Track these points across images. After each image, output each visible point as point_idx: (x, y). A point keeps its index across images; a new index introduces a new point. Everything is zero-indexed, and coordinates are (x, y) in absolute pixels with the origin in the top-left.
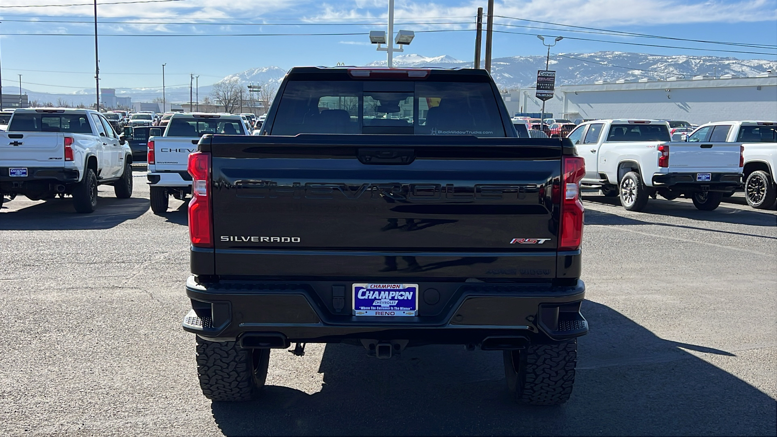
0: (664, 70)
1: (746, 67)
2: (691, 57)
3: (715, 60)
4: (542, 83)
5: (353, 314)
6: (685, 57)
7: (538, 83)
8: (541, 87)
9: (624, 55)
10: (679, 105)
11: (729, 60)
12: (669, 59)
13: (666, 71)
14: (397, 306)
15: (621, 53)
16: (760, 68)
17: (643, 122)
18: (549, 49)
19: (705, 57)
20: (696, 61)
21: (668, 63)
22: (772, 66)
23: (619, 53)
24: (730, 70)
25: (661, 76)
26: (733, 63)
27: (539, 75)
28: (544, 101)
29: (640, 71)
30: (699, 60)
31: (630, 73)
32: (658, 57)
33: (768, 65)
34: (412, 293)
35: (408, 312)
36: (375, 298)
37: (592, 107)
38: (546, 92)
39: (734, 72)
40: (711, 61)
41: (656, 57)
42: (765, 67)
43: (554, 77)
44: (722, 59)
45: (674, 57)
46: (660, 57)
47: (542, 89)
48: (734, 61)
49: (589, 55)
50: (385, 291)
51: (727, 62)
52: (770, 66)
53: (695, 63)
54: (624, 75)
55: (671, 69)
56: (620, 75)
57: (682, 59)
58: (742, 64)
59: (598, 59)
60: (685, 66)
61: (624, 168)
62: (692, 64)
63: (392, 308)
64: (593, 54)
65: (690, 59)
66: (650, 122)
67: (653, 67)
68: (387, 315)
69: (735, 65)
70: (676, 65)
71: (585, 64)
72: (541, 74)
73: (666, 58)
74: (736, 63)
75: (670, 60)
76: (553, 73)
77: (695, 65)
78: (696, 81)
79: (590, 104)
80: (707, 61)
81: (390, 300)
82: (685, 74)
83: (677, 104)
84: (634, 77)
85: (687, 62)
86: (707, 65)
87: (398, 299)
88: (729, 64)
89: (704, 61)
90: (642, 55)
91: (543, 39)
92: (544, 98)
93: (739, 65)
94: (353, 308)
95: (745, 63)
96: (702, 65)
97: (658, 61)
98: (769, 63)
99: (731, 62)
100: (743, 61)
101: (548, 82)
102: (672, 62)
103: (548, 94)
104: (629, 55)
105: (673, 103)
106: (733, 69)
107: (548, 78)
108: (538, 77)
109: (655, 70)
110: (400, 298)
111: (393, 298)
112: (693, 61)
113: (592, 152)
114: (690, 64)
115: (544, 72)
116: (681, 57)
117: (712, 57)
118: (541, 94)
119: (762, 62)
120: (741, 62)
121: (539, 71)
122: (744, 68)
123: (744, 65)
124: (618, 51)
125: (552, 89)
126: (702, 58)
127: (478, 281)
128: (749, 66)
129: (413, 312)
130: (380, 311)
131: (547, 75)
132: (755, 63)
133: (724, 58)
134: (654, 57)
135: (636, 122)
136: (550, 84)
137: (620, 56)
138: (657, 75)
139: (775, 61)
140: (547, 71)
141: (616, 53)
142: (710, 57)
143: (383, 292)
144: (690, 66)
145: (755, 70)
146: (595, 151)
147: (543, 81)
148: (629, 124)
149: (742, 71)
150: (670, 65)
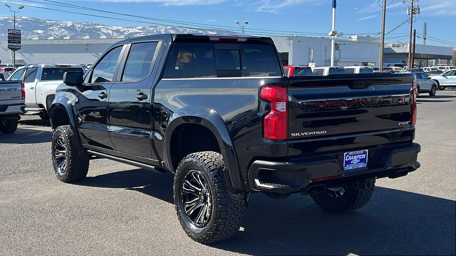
0: (58, 30)
1: (110, 31)
2: (75, 23)
3: (90, 25)
4: (12, 38)
5: (344, 169)
6: (71, 22)
7: (8, 38)
8: (11, 41)
9: (29, 19)
10: (93, 55)
11: (100, 26)
12: (60, 23)
13: (59, 31)
14: (360, 162)
15: (27, 18)
16: (118, 31)
17: (66, 66)
18: (15, 14)
19: (84, 23)
20: (78, 25)
21: (60, 26)
22: (125, 30)
23: (26, 17)
24: (101, 32)
25: (57, 35)
26: (102, 28)
27: (9, 32)
28: (14, 51)
29: (42, 31)
30: (81, 25)
31: (35, 32)
32: (53, 22)
33: (123, 30)
34: (365, 154)
35: (363, 165)
36: (352, 159)
37: (33, 56)
38: (15, 44)
39: (103, 34)
40: (88, 26)
41: (52, 22)
42: (121, 31)
43: (20, 34)
44: (95, 25)
45: (64, 22)
46: (55, 22)
47: (12, 43)
48: (103, 27)
49: (4, 18)
50: (355, 155)
51: (98, 27)
52: (124, 30)
53: (78, 26)
54: (31, 33)
55: (63, 30)
56: (28, 33)
57: (69, 24)
58: (107, 29)
59: (11, 21)
60: (71, 29)
61: (51, 99)
62: (77, 27)
63: (358, 164)
64: (6, 18)
65: (75, 24)
66: (71, 66)
67: (50, 28)
68: (356, 168)
69: (103, 29)
70: (66, 28)
71: (1, 25)
72: (11, 32)
73: (58, 22)
74: (104, 27)
75: (62, 24)
76: (19, 31)
77: (79, 28)
78: (103, 40)
79: (32, 54)
80: (86, 25)
81: (357, 159)
82: (72, 34)
83: (93, 54)
84: (37, 35)
85: (73, 26)
86: (86, 28)
87: (360, 159)
88: (99, 28)
89: (84, 25)
90: (42, 20)
91: (9, 7)
92: (14, 49)
93: (106, 29)
94: (344, 166)
95: (109, 28)
96: (83, 28)
97: (54, 24)
98: (123, 29)
99: (101, 27)
100: (108, 26)
101: (16, 38)
102: (63, 25)
103: (17, 46)
104: (33, 20)
105: (90, 54)
106: (103, 31)
107: (16, 35)
108: (8, 34)
109: (52, 30)
110: (361, 158)
111: (358, 159)
112: (77, 25)
113: (31, 88)
114: (75, 27)
115: (12, 31)
116: (69, 22)
117: (88, 23)
118: (12, 46)
119: (119, 28)
120: (107, 27)
121: (9, 30)
122: (109, 31)
123: (109, 29)
124: (25, 16)
125: (20, 42)
126: (83, 24)
127: (382, 146)
128: (112, 30)
129: (365, 164)
130: (354, 166)
131: (15, 33)
132: (115, 28)
133: (96, 24)
134: (51, 22)
135: (61, 66)
136: (18, 39)
137: (26, 20)
138: (54, 34)
139: (126, 27)
140: (14, 30)
141: (24, 17)
142: (87, 23)
143: (355, 156)
144: (75, 28)
145: (116, 33)
146: (33, 88)
147: (12, 37)
148: (56, 67)
149: (108, 33)
150: (62, 28)
